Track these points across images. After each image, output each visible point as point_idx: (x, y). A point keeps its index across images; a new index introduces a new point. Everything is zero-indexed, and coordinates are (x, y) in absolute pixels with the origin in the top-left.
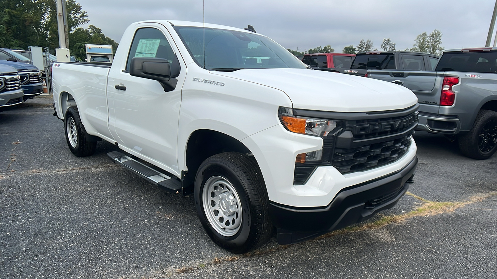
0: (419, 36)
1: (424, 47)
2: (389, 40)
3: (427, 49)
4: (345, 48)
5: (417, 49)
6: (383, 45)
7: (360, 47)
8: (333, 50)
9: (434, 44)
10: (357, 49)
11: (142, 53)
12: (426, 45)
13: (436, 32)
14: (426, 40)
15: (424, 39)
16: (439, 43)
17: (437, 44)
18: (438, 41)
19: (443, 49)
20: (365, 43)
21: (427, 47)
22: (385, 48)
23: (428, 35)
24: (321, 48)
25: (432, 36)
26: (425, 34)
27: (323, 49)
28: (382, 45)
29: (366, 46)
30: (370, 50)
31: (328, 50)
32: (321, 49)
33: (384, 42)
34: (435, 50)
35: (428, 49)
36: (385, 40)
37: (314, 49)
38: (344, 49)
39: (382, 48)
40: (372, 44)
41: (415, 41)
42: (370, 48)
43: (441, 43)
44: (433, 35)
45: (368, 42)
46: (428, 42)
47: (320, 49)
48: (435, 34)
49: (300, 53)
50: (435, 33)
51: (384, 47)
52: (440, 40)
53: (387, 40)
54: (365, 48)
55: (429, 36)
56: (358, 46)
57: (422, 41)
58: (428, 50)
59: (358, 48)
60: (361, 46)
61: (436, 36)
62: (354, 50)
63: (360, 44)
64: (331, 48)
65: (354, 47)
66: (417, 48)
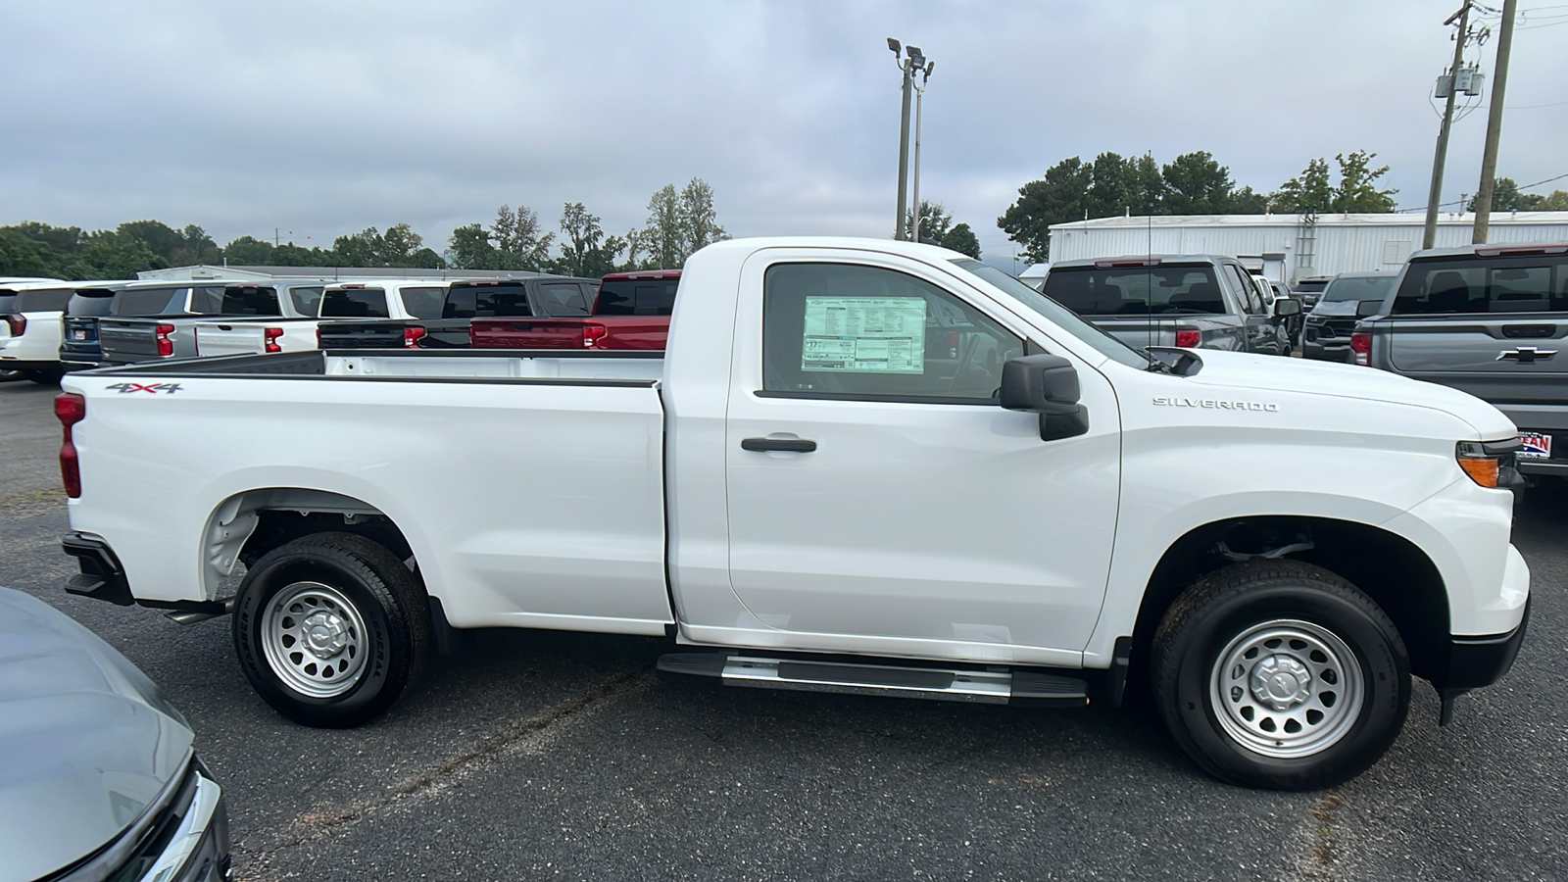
0: (657, 194)
1: (673, 225)
2: (580, 207)
3: (681, 230)
4: (456, 232)
5: (657, 232)
6: (567, 222)
7: (500, 226)
8: (419, 239)
9: (696, 216)
10: (493, 233)
11: (838, 338)
12: (679, 220)
13: (698, 184)
14: (677, 207)
15: (670, 204)
16: (709, 214)
17: (704, 218)
18: (706, 209)
19: (721, 231)
20: (513, 215)
21: (681, 226)
22: (572, 229)
23: (679, 192)
24: (375, 231)
25: (689, 195)
26: (669, 191)
27: (383, 236)
28: (563, 221)
29: (519, 224)
30: (530, 235)
31: (400, 240)
32: (378, 236)
33: (566, 213)
34: (704, 234)
35: (685, 232)
36: (568, 206)
37: (354, 238)
38: (453, 235)
39: (564, 230)
40: (534, 219)
41: (649, 208)
42: (530, 231)
43: (714, 215)
44: (691, 192)
45: (522, 212)
46: (682, 212)
47: (374, 237)
48: (696, 191)
49: (305, 249)
50: (694, 188)
51: (568, 227)
52: (710, 206)
53: (573, 205)
54: (516, 230)
55: (681, 194)
56: (495, 224)
57: (665, 209)
58: (685, 234)
59: (495, 232)
60: (504, 224)
61: (700, 196)
62: (485, 236)
63: (499, 218)
64: (409, 234)
65: (483, 229)
66: (657, 227)
